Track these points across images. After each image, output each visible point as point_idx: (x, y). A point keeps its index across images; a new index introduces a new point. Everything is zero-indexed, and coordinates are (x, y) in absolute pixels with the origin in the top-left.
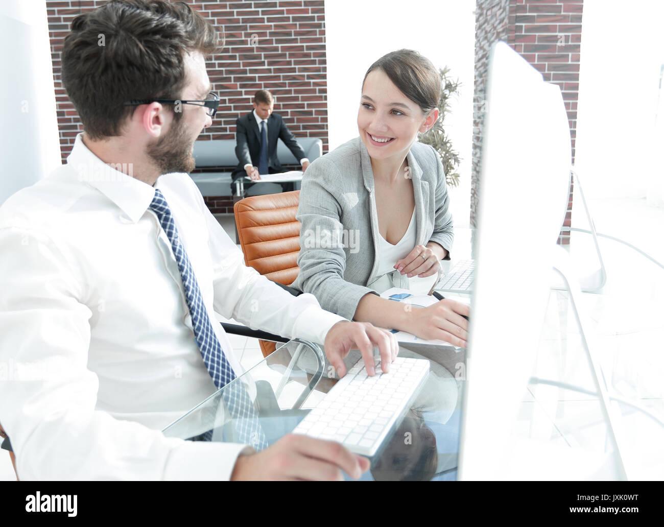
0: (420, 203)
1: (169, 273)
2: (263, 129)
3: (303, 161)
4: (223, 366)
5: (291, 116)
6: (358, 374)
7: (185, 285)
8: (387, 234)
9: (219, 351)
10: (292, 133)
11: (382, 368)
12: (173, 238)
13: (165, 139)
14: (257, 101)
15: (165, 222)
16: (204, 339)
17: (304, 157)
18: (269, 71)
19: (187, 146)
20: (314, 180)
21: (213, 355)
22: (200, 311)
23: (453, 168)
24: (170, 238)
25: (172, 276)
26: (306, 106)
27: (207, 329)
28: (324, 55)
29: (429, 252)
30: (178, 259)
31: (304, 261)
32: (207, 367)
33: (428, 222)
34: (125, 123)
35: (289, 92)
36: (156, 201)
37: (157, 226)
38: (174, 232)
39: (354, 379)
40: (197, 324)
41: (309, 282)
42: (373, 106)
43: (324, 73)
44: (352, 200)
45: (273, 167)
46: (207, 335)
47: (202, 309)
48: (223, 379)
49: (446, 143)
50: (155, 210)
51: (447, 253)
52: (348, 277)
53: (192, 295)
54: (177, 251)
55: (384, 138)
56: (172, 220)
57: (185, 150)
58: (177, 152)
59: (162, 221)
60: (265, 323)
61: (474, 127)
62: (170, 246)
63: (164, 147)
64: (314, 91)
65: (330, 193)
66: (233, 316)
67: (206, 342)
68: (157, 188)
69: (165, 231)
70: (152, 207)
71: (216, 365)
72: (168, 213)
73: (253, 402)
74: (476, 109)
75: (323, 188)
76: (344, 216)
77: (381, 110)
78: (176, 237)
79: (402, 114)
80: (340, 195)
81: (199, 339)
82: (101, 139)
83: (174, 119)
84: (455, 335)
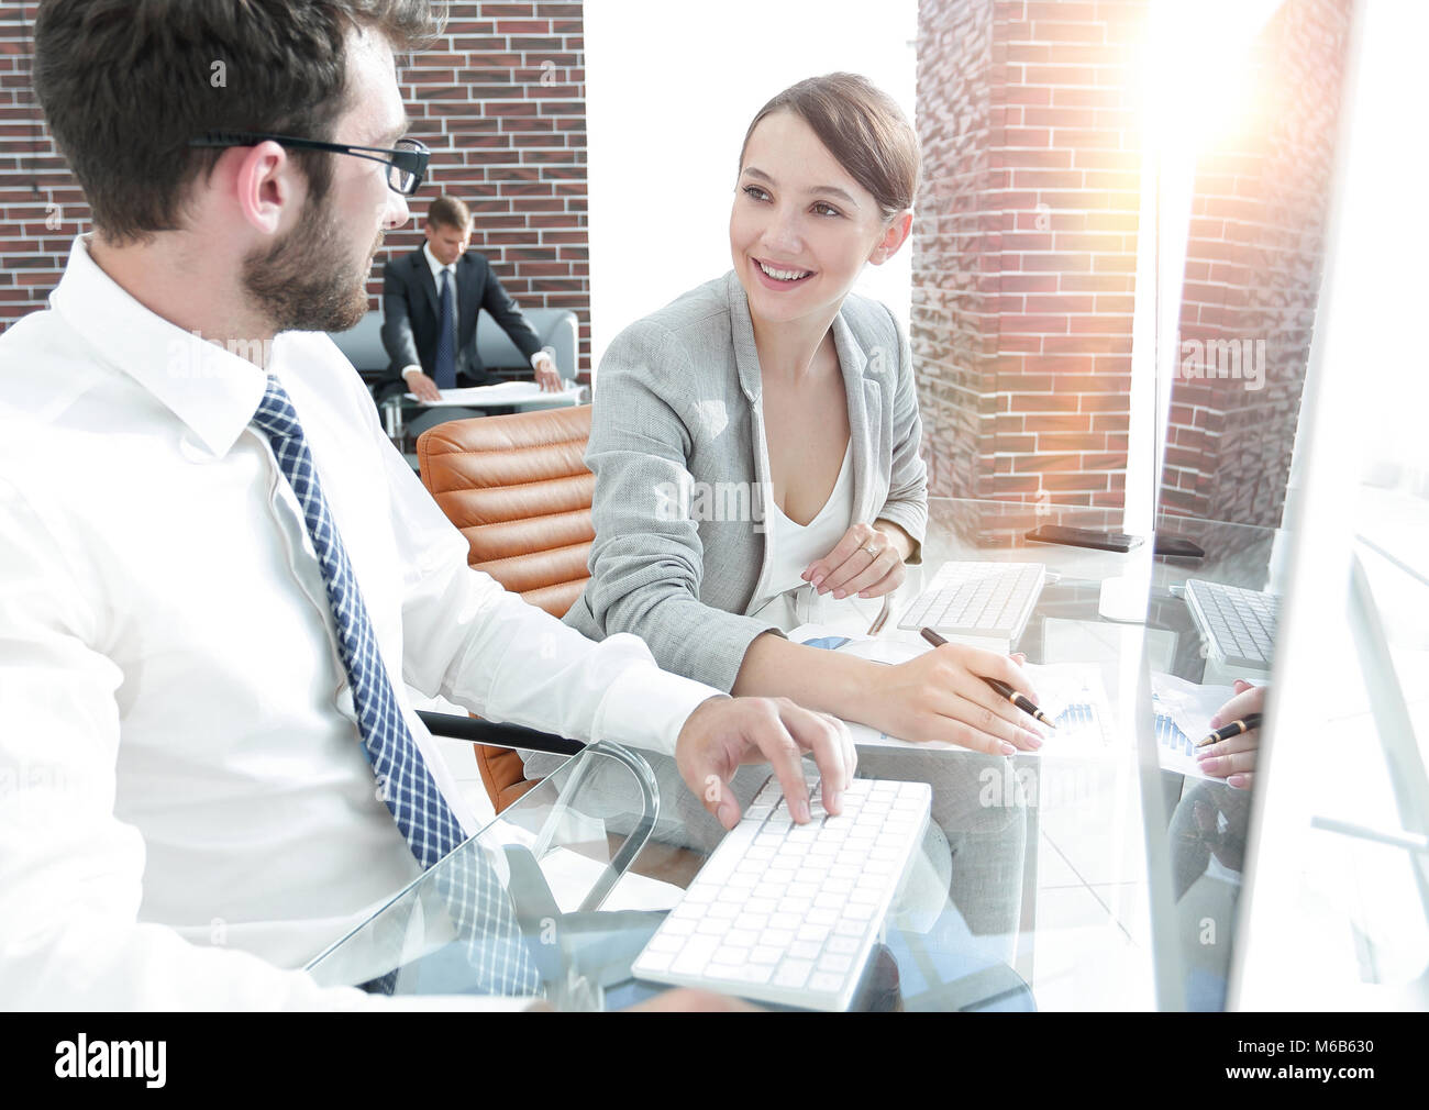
0: (862, 429)
1: (299, 584)
2: (445, 286)
3: (536, 358)
4: (432, 809)
5: (507, 259)
6: (768, 819)
7: (336, 613)
8: (786, 500)
9: (420, 772)
10: (513, 297)
11: (825, 803)
12: (308, 497)
13: (288, 245)
14: (436, 221)
15: (291, 458)
16: (384, 744)
17: (538, 350)
18: (459, 158)
19: (342, 270)
20: (627, 373)
21: (407, 782)
22: (373, 675)
24: (301, 496)
25: (308, 593)
26: (540, 237)
27: (391, 720)
28: (582, 125)
29: (881, 539)
30: (321, 548)
31: (606, 560)
32: (393, 813)
33: (879, 476)
34: (190, 195)
35: (503, 206)
36: (269, 404)
37: (271, 470)
38: (311, 481)
39: (760, 830)
40: (367, 706)
42: (770, 194)
43: (582, 165)
44: (715, 418)
45: (469, 373)
46: (391, 735)
47: (378, 672)
48: (433, 840)
50: (266, 426)
51: (915, 545)
52: (708, 598)
53: (355, 636)
54: (319, 529)
55: (793, 269)
56: (306, 453)
57: (336, 280)
58: (316, 284)
59: (281, 455)
60: (526, 705)
61: (912, 288)
62: (300, 514)
63: (282, 266)
64: (559, 205)
65: (666, 404)
66: (444, 691)
67: (389, 752)
68: (271, 374)
69: (289, 480)
70: (260, 418)
71: (413, 807)
72: (297, 434)
74: (920, 247)
75: (650, 392)
76: (698, 457)
77: (789, 202)
78: (316, 493)
79: (838, 214)
80: (690, 406)
81: (372, 745)
82: (134, 240)
83: (309, 195)
84: (978, 729)
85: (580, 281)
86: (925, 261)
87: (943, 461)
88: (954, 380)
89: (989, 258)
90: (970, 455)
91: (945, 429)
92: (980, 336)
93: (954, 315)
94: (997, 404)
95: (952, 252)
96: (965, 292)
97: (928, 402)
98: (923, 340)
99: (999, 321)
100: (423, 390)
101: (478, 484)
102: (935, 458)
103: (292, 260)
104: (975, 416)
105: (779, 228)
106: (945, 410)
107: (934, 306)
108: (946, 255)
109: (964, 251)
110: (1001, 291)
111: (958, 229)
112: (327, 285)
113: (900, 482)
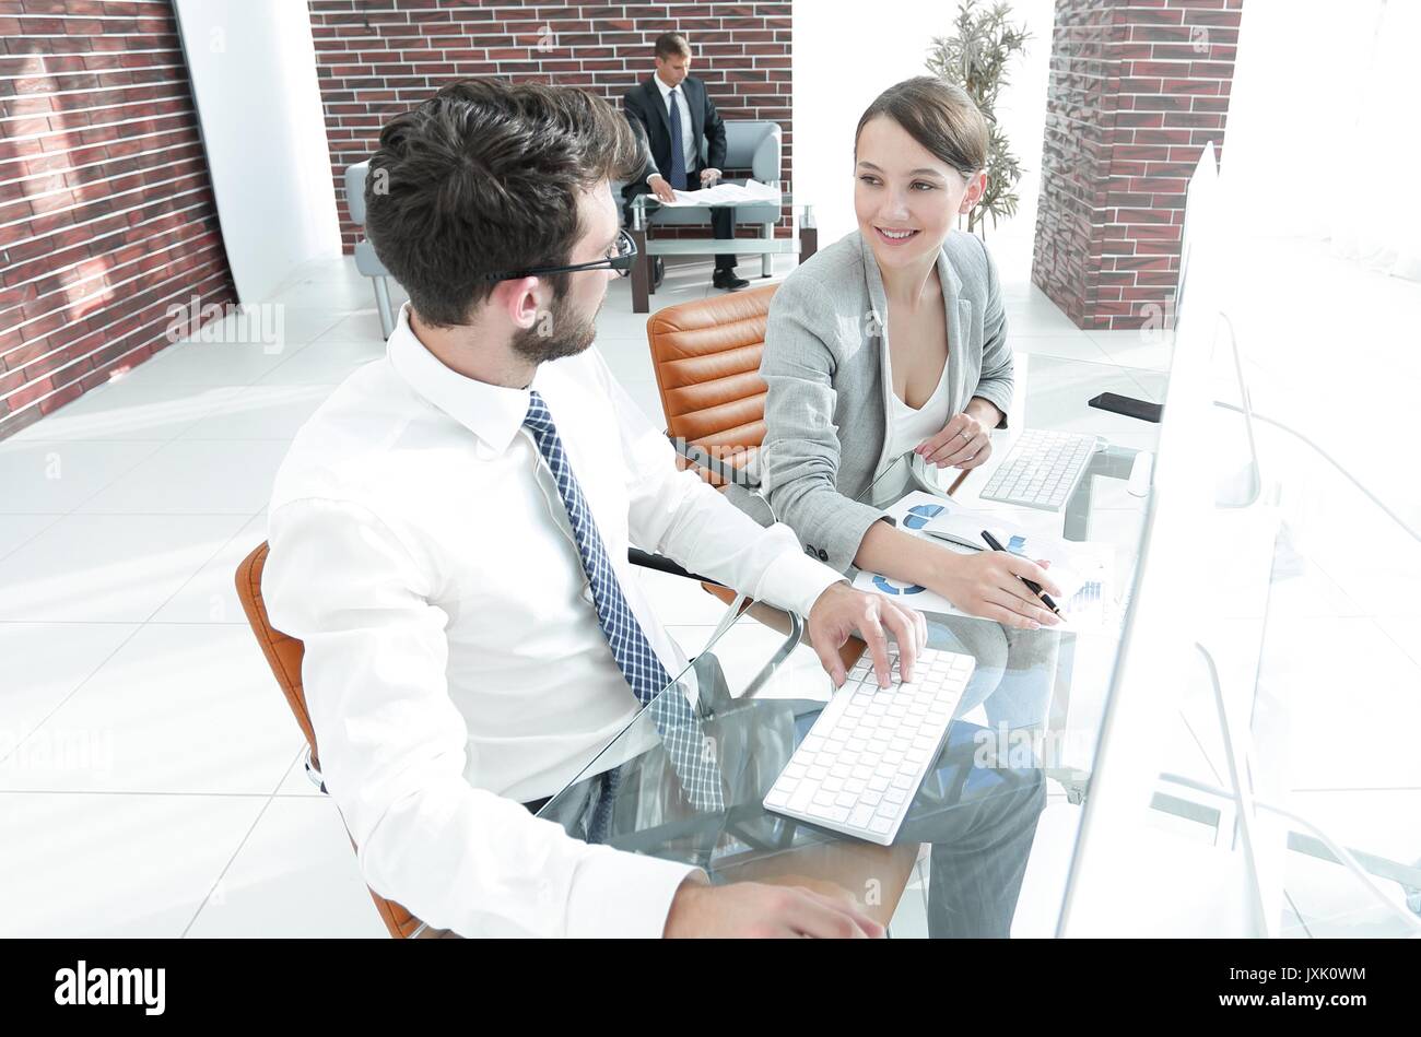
1: (556, 524)
4: (647, 663)
5: (727, 80)
6: (864, 681)
7: (580, 546)
8: (906, 392)
9: (639, 638)
11: (901, 672)
12: (560, 473)
15: (547, 446)
16: (615, 626)
20: (789, 315)
21: (630, 648)
22: (606, 582)
23: (1007, 185)
24: (555, 471)
25: (561, 527)
26: (754, 63)
27: (619, 608)
29: (975, 427)
30: (569, 505)
32: (622, 669)
34: (477, 308)
35: (725, 37)
37: (534, 453)
38: (562, 461)
40: (603, 603)
41: (780, 495)
42: (880, 179)
46: (619, 619)
47: (609, 577)
48: (647, 684)
49: (998, 141)
50: (531, 427)
51: (1004, 416)
53: (593, 559)
54: (567, 493)
55: (904, 231)
56: (558, 441)
59: (541, 444)
61: (1047, 113)
64: (769, 36)
67: (618, 630)
68: (533, 391)
69: (547, 460)
70: (527, 423)
71: (635, 664)
72: (552, 430)
74: (1055, 81)
75: (805, 329)
76: (840, 375)
77: (895, 185)
78: (565, 470)
79: (932, 187)
80: (835, 339)
81: (607, 628)
83: (554, 296)
85: (785, 98)
86: (1058, 93)
87: (1062, 256)
88: (1075, 193)
89: (1107, 98)
90: (1083, 255)
91: (1065, 231)
92: (1096, 162)
93: (1078, 140)
94: (1105, 217)
95: (1080, 88)
96: (1087, 124)
97: (1053, 206)
98: (1053, 155)
99: (1112, 149)
100: (662, 192)
101: (691, 354)
102: (1056, 252)
104: (1088, 226)
106: (1066, 215)
107: (1062, 130)
108: (1075, 90)
109: (1089, 89)
110: (1115, 126)
111: (1085, 71)
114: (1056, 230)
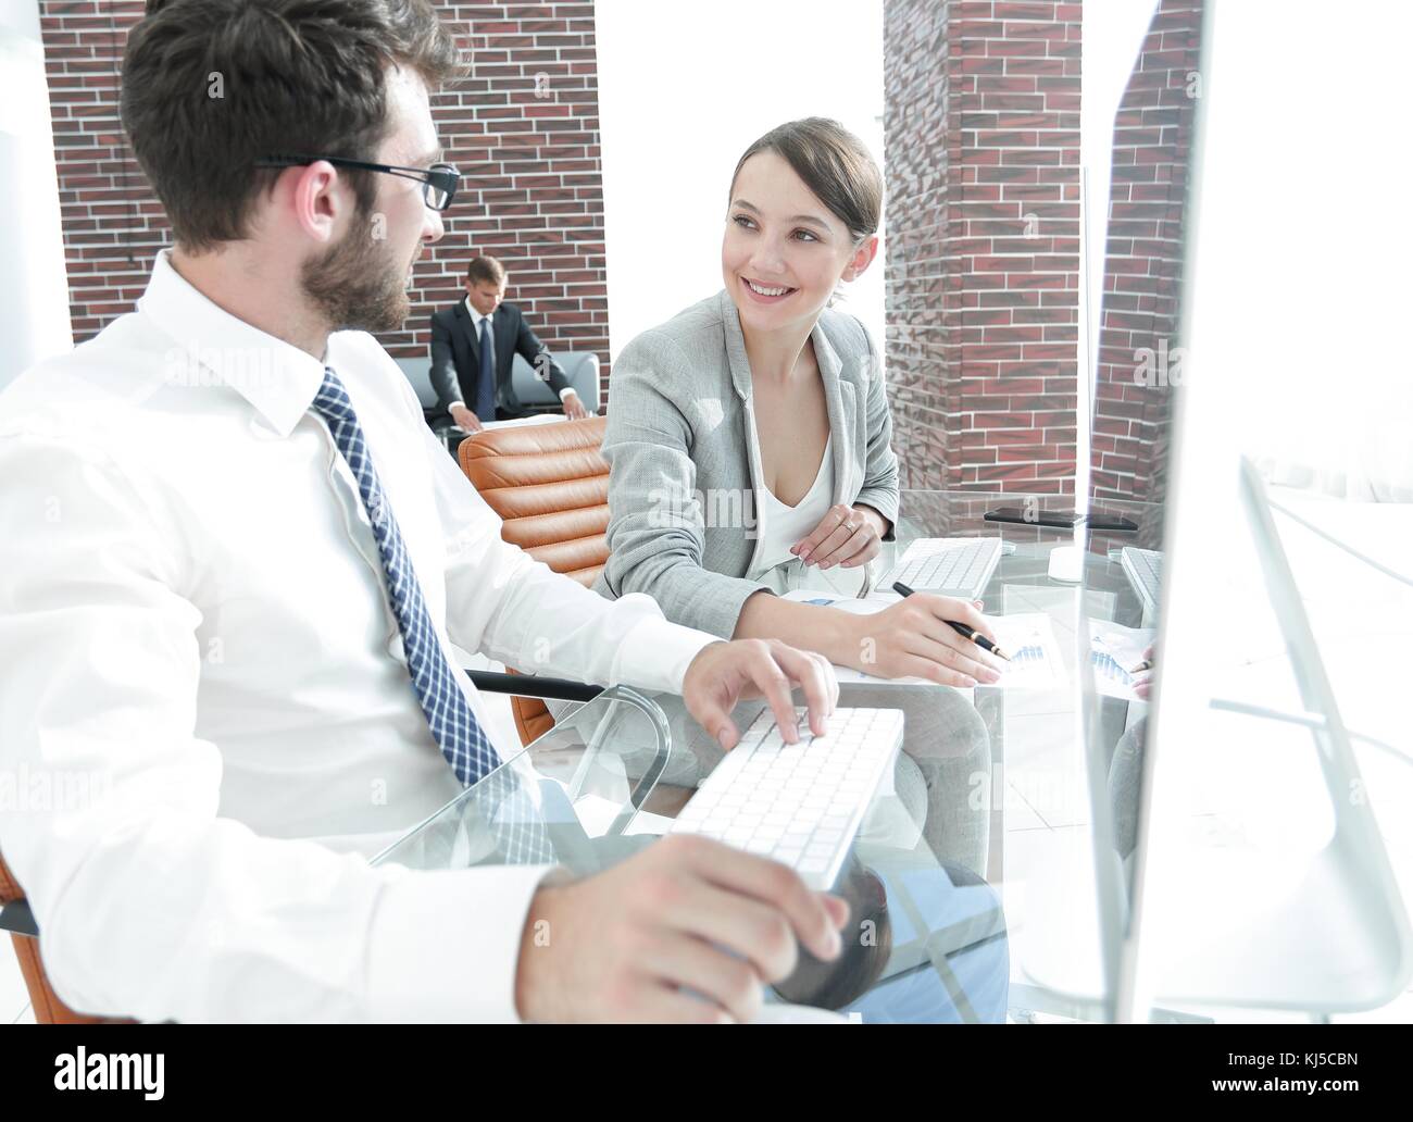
0: (839, 423)
1: (353, 545)
2: (484, 333)
3: (564, 393)
4: (473, 739)
5: (537, 310)
6: (763, 741)
7: (387, 569)
8: (776, 486)
9: (462, 708)
10: (543, 342)
11: (812, 727)
12: (362, 471)
13: (340, 252)
15: (345, 438)
16: (431, 683)
17: (567, 386)
20: (637, 375)
21: (451, 716)
22: (420, 624)
24: (356, 470)
25: (362, 553)
26: (565, 291)
27: (437, 663)
28: (599, 193)
29: (859, 518)
30: (373, 514)
31: (621, 535)
32: (439, 741)
33: (856, 465)
34: (255, 209)
35: (533, 264)
36: (326, 391)
37: (329, 448)
38: (364, 457)
39: (756, 749)
40: (415, 650)
42: (756, 223)
43: (600, 228)
44: (712, 414)
45: (508, 409)
46: (436, 676)
47: (424, 621)
48: (474, 766)
50: (324, 410)
51: (890, 526)
52: (709, 564)
53: (404, 590)
54: (371, 497)
55: (777, 287)
56: (359, 433)
59: (338, 435)
61: (886, 325)
62: (355, 486)
63: (337, 270)
64: (581, 262)
65: (670, 402)
66: (483, 648)
67: (435, 689)
68: (328, 365)
69: (345, 456)
70: (319, 403)
71: (457, 737)
72: (351, 417)
73: (538, 808)
74: (892, 291)
75: (655, 391)
76: (698, 446)
77: (773, 230)
78: (369, 467)
79: (815, 239)
80: (690, 403)
81: (420, 683)
82: (208, 249)
83: (357, 208)
84: (943, 664)
85: (601, 327)
86: (897, 302)
87: (917, 473)
88: (925, 403)
89: (951, 296)
90: (940, 467)
91: (918, 445)
92: (945, 364)
93: (923, 346)
94: (961, 422)
95: (920, 293)
96: (931, 327)
97: (903, 423)
98: (897, 369)
99: (961, 350)
100: (467, 422)
101: (512, 483)
102: (910, 471)
103: (342, 267)
104: (943, 433)
105: (764, 252)
106: (917, 429)
107: (905, 340)
108: (915, 295)
109: (930, 290)
110: (962, 325)
111: (924, 273)
112: (373, 288)
113: (874, 471)
114: (908, 447)
